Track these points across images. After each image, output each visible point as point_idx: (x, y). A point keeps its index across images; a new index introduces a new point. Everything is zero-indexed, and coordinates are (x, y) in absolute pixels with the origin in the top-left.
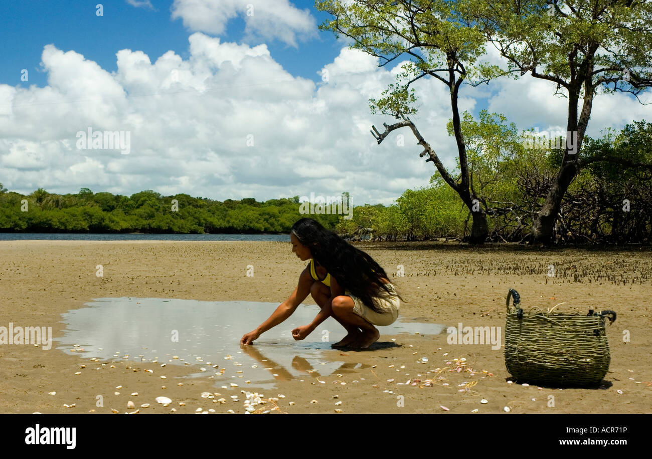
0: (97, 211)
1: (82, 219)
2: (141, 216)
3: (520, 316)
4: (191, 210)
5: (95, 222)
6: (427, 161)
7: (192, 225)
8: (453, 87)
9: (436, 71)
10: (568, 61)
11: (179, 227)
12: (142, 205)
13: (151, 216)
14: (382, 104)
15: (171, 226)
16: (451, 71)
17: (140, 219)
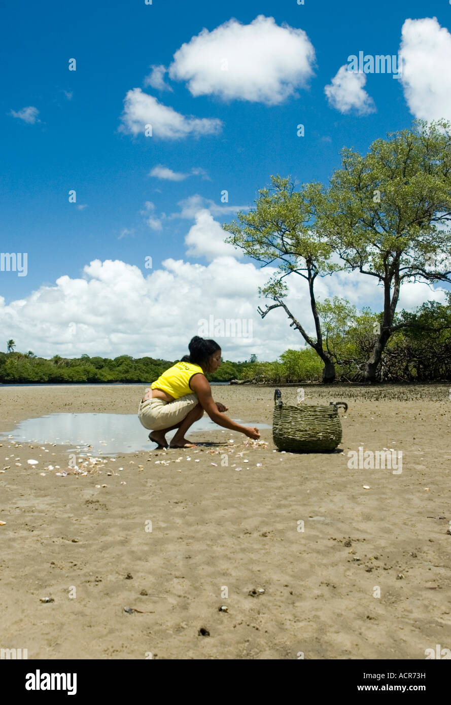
0: (92, 369)
1: (83, 374)
2: (120, 372)
3: (281, 407)
4: (152, 367)
5: (91, 376)
6: (295, 329)
7: (154, 377)
8: (311, 280)
9: (298, 270)
10: (383, 263)
11: (145, 379)
12: (121, 364)
13: (127, 372)
14: (265, 291)
15: (140, 378)
16: (309, 270)
17: (120, 374)
